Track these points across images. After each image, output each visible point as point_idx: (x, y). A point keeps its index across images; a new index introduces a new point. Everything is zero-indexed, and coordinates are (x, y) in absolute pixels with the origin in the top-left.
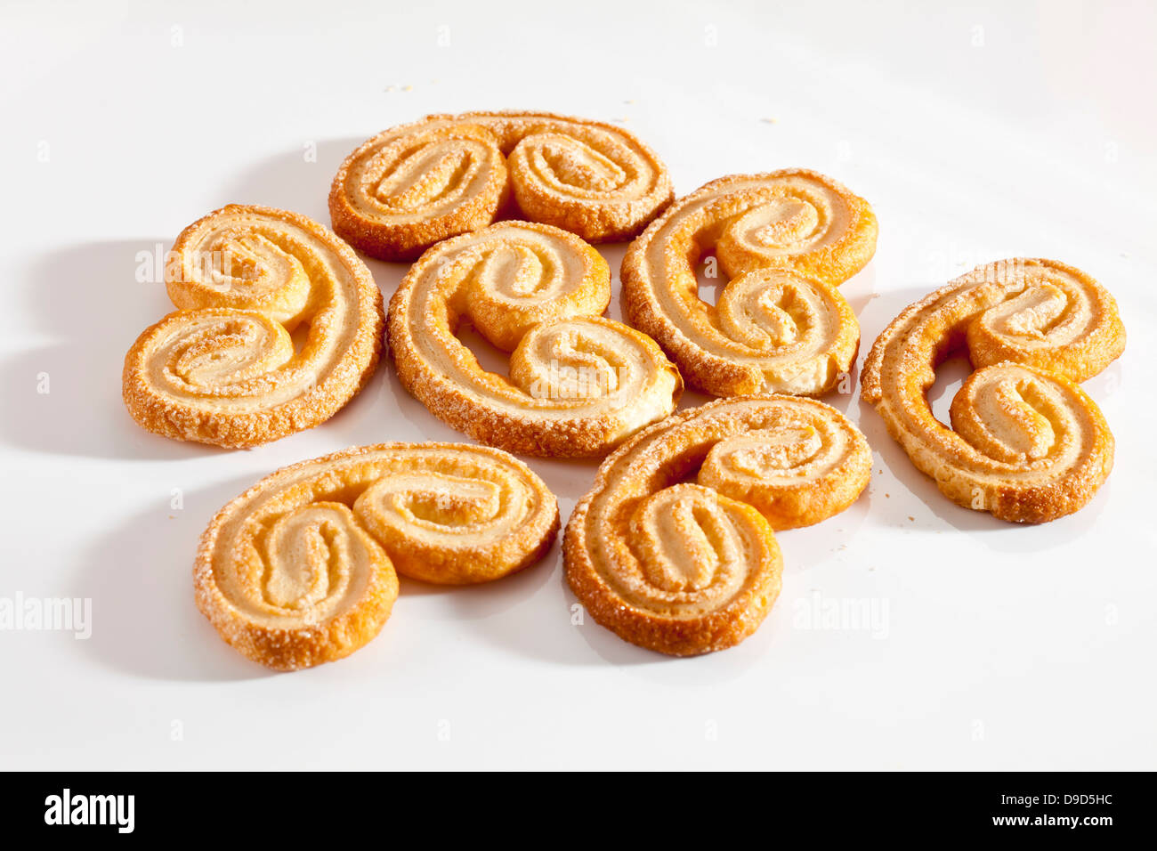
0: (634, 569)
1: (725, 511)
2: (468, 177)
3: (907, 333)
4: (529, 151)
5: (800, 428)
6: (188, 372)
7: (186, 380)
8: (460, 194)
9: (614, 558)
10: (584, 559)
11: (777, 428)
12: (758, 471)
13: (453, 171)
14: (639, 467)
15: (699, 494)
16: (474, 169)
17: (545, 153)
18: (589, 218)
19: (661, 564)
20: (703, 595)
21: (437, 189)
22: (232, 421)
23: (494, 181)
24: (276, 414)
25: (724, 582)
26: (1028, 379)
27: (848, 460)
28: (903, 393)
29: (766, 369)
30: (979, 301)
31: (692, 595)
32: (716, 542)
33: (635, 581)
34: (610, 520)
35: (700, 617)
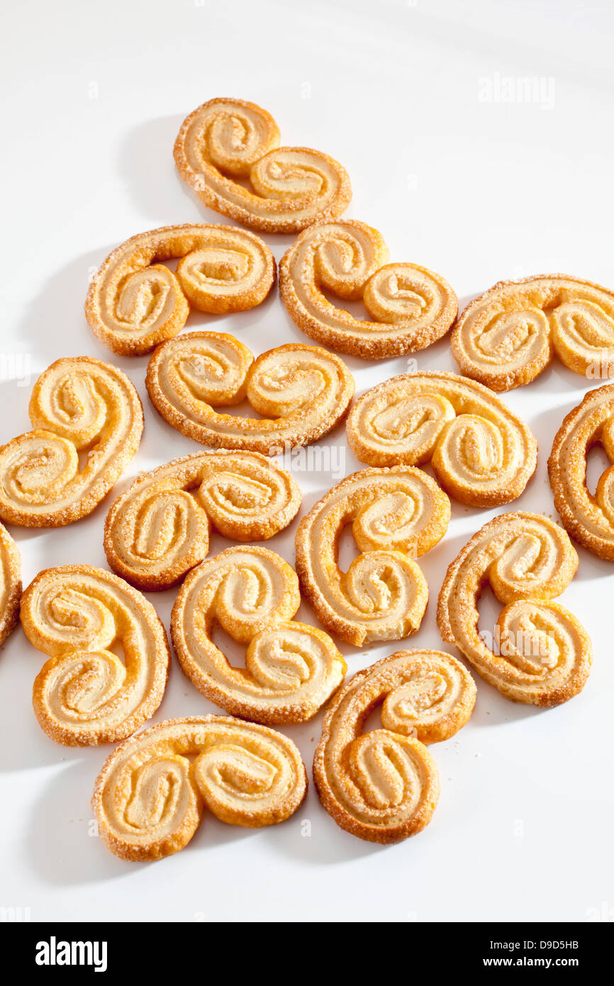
0: (359, 798)
1: (401, 746)
2: (184, 522)
3: (456, 588)
4: (211, 491)
5: (433, 677)
6: (76, 705)
7: (76, 711)
8: (185, 536)
9: (346, 791)
10: (329, 793)
11: (420, 679)
12: (416, 715)
13: (173, 521)
14: (347, 720)
15: (385, 736)
16: (185, 515)
17: (220, 490)
18: (265, 529)
19: (373, 792)
20: (400, 810)
21: (169, 537)
22: (115, 732)
23: (201, 522)
24: (136, 717)
25: (410, 798)
26: (535, 611)
27: (464, 696)
28: (467, 636)
29: (370, 629)
30: (491, 555)
31: (394, 811)
32: (400, 768)
33: (361, 806)
34: (338, 762)
35: (401, 824)
